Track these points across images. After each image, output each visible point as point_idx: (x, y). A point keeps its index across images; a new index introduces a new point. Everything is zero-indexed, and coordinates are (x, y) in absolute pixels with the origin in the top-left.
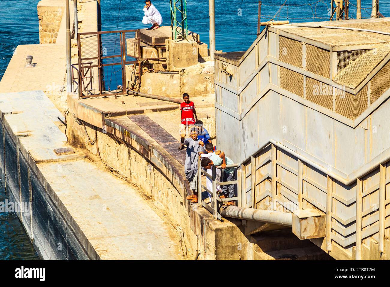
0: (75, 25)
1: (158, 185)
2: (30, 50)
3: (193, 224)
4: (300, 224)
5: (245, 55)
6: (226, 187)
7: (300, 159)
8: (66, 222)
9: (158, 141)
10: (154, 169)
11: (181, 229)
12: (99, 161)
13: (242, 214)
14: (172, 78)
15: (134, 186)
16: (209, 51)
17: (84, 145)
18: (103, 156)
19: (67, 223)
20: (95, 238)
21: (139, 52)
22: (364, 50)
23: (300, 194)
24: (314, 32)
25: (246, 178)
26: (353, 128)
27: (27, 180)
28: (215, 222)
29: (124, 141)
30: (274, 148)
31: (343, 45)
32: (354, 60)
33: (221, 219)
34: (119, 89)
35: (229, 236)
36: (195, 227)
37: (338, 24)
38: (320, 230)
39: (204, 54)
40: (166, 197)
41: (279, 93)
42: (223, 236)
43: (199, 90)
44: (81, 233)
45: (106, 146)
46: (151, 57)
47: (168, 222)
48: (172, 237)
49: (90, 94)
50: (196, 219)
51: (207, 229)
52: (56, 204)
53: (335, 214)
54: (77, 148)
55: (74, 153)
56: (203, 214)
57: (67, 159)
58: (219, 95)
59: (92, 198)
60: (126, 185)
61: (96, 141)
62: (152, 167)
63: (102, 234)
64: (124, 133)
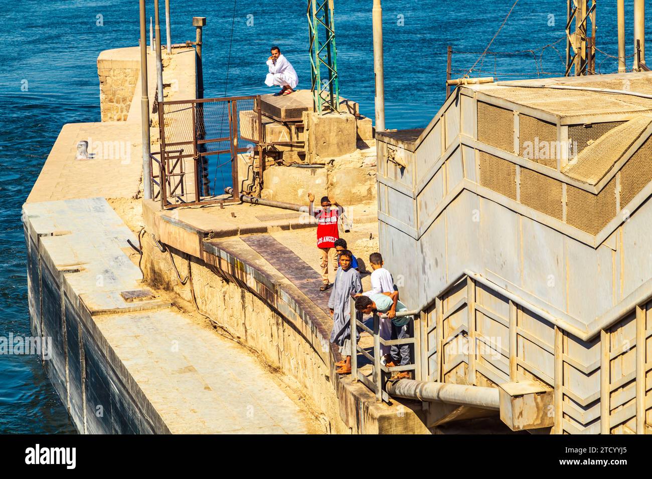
0: (159, 91)
1: (290, 349)
2: (83, 132)
3: (344, 409)
4: (513, 406)
5: (424, 134)
6: (395, 348)
7: (512, 301)
8: (140, 409)
9: (290, 276)
10: (283, 323)
11: (328, 419)
12: (195, 311)
13: (421, 392)
14: (313, 174)
15: (252, 351)
16: (374, 130)
17: (170, 286)
18: (201, 303)
19: (141, 412)
21: (260, 133)
22: (611, 122)
23: (513, 358)
24: (532, 95)
25: (428, 334)
26: (593, 248)
27: (76, 344)
28: (378, 406)
29: (235, 278)
30: (471, 284)
31: (577, 114)
32: (595, 138)
33: (387, 402)
34: (227, 193)
35: (402, 429)
36: (346, 414)
37: (573, 83)
38: (545, 414)
39: (367, 135)
40: (302, 368)
41: (478, 195)
42: (391, 428)
43: (358, 193)
44: (164, 428)
45: (206, 287)
46: (279, 141)
47: (305, 409)
49: (180, 202)
50: (349, 401)
51: (365, 418)
52: (124, 381)
53: (569, 389)
54: (159, 291)
55: (153, 298)
56: (359, 393)
57: (142, 308)
58: (384, 200)
59: (182, 371)
60: (239, 350)
61: (189, 278)
62: (280, 320)
63: (199, 429)
64: (235, 264)
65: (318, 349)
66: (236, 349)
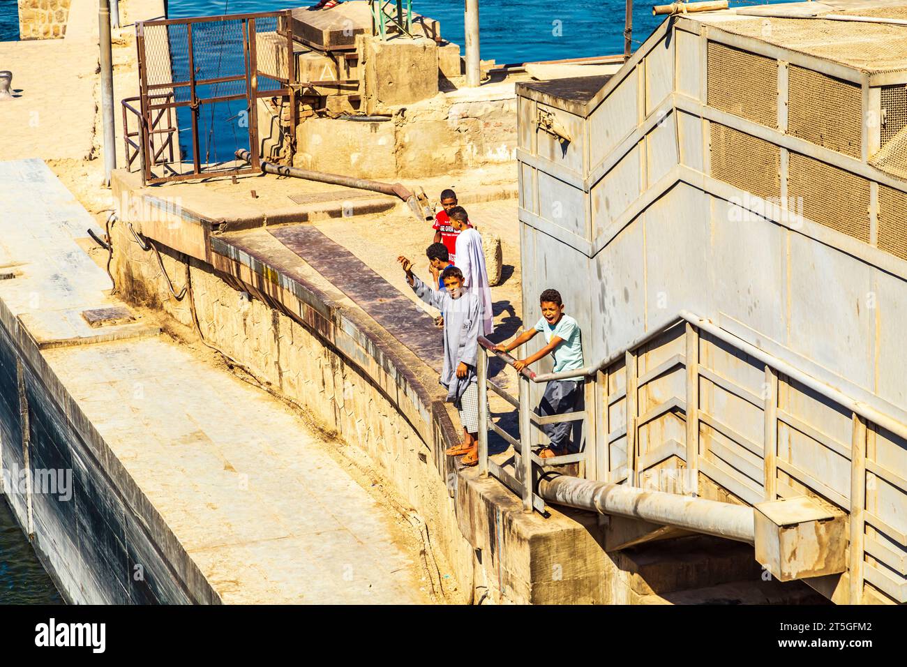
1: (355, 406)
3: (467, 519)
4: (780, 542)
7: (770, 367)
8: (124, 500)
9: (353, 294)
10: (342, 366)
11: (422, 520)
12: (198, 340)
13: (603, 501)
14: (373, 131)
15: (292, 405)
16: (463, 63)
17: (158, 301)
18: (207, 329)
19: (126, 505)
20: (205, 548)
21: (290, 68)
23: (770, 457)
24: (801, 32)
25: (609, 406)
27: (14, 388)
28: (528, 518)
29: (264, 294)
30: (691, 334)
31: (896, 68)
33: (543, 512)
34: (240, 158)
35: (567, 555)
36: (471, 528)
37: (857, 9)
38: (832, 553)
39: (452, 70)
40: (376, 436)
41: (706, 192)
42: (549, 554)
43: (442, 159)
44: (167, 534)
45: (215, 304)
46: (321, 80)
47: (384, 500)
48: (401, 542)
49: (170, 173)
50: (476, 507)
51: (506, 536)
52: (97, 454)
53: (876, 515)
54: (140, 308)
55: (132, 321)
56: (492, 496)
57: (115, 336)
58: (529, 190)
59: (186, 440)
60: (270, 403)
61: (188, 290)
62: (338, 361)
63: (222, 536)
64: (263, 273)
65: (409, 413)
66: (266, 402)
